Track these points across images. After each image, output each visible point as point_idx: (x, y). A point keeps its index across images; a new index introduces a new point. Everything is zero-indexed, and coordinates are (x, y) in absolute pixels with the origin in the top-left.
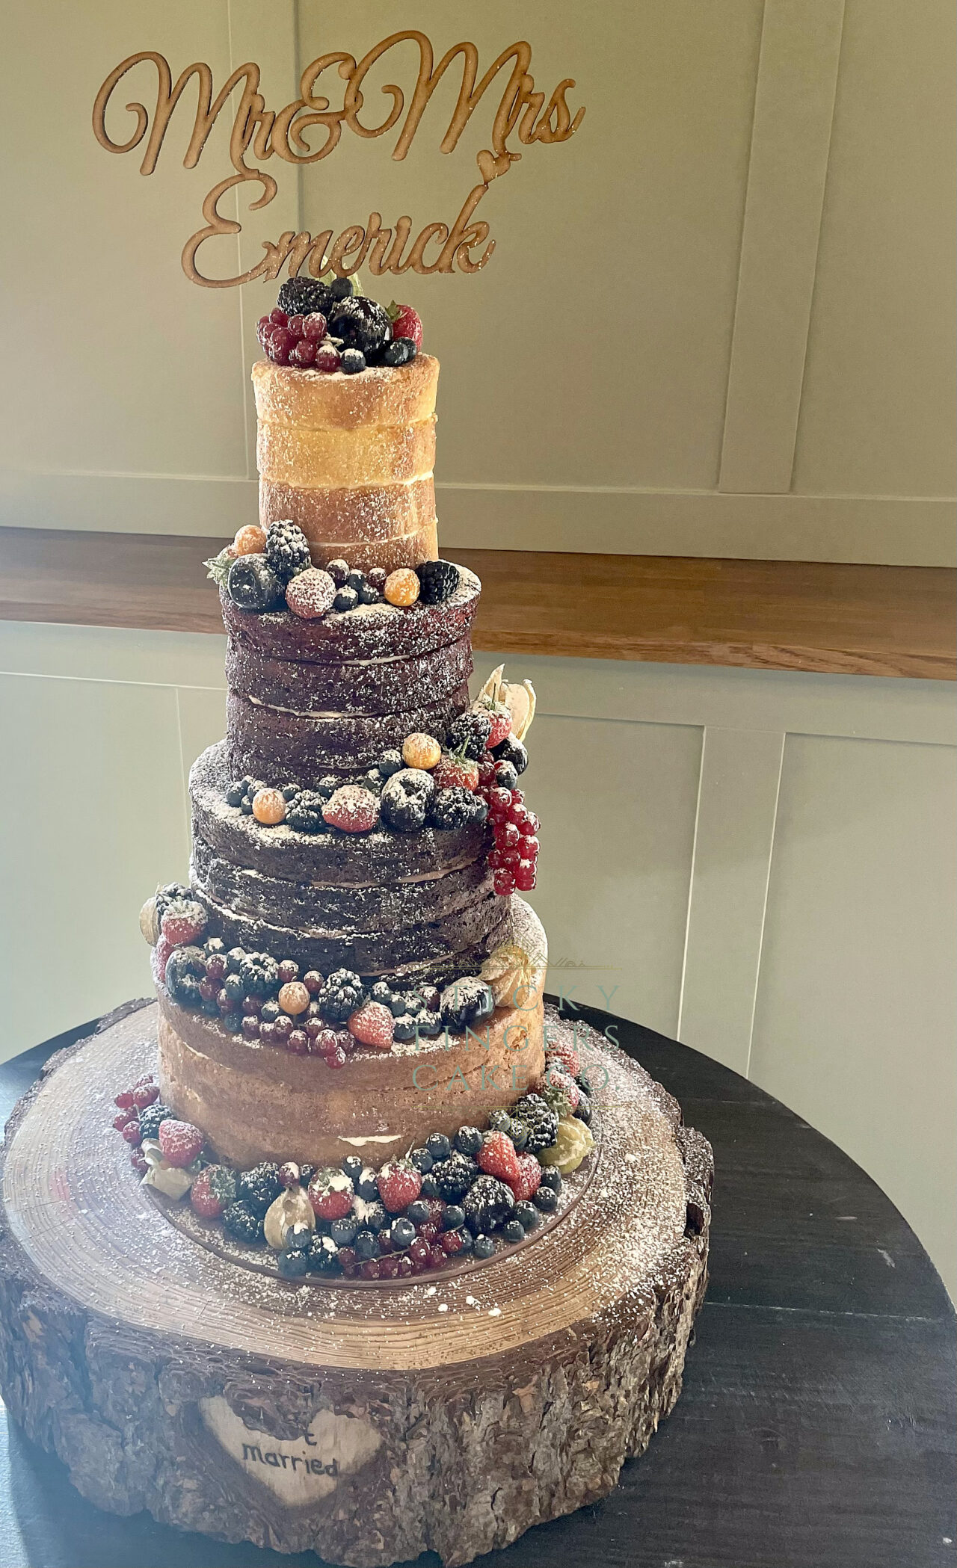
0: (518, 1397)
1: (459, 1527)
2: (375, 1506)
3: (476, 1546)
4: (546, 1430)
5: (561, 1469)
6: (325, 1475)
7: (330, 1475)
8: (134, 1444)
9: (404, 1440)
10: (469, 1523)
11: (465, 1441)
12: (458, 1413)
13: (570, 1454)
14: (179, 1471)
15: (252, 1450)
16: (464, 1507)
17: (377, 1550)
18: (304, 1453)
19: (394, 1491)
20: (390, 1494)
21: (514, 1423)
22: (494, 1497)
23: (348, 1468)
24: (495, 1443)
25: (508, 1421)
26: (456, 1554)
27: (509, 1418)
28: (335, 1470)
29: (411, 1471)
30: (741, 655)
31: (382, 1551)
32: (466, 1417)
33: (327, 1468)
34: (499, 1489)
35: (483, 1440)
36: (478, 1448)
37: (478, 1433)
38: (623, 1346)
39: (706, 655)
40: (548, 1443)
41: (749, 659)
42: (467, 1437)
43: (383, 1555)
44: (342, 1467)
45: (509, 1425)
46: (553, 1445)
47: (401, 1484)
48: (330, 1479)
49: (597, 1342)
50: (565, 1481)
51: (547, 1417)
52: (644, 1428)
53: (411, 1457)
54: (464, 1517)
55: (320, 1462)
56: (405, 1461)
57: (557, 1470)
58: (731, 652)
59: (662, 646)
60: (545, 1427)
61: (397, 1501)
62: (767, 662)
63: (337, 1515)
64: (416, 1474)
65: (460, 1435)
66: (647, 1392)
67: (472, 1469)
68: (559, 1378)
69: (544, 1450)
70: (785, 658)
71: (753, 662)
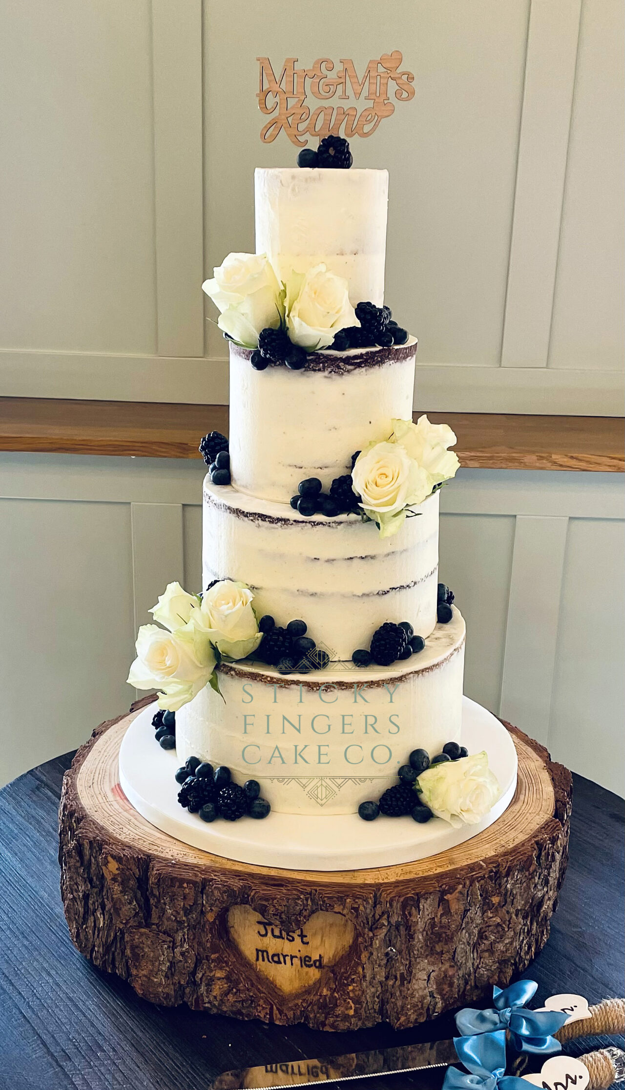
0: (448, 901)
1: (405, 998)
2: (350, 979)
3: (416, 1014)
4: (464, 931)
5: (473, 964)
6: (314, 968)
7: (316, 967)
8: (182, 946)
9: (371, 930)
10: (412, 994)
11: (412, 929)
12: (408, 908)
13: (479, 952)
14: (213, 964)
15: (261, 953)
16: (409, 982)
17: (349, 1015)
18: (299, 951)
19: (363, 969)
20: (360, 969)
21: (445, 920)
22: (429, 977)
23: (329, 961)
24: (431, 934)
25: (440, 918)
26: (403, 1019)
27: (442, 915)
28: (320, 964)
29: (375, 953)
30: (544, 461)
31: (353, 1016)
32: (414, 910)
33: (315, 962)
34: (433, 971)
35: (424, 930)
36: (420, 937)
37: (421, 925)
38: (516, 874)
39: (522, 462)
40: (465, 941)
41: (551, 464)
42: (414, 926)
43: (353, 1020)
44: (325, 961)
45: (441, 921)
46: (469, 944)
47: (367, 964)
48: (317, 970)
49: (499, 870)
50: (475, 973)
51: (466, 920)
52: (526, 948)
53: (376, 943)
54: (409, 990)
55: (310, 958)
56: (371, 945)
57: (470, 964)
58: (538, 460)
60: (463, 928)
61: (364, 976)
62: (561, 466)
63: (322, 992)
64: (378, 957)
65: (409, 924)
66: (529, 919)
67: (415, 952)
68: (474, 890)
69: (463, 946)
70: (573, 463)
71: (552, 465)
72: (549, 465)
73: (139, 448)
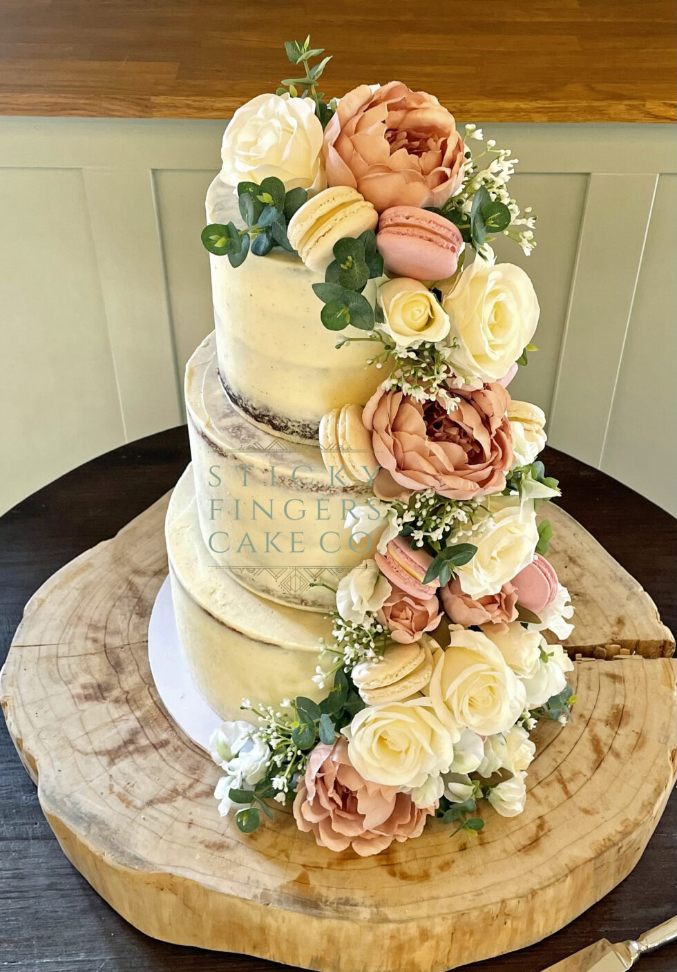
30: (634, 112)
39: (603, 113)
41: (643, 115)
58: (627, 110)
59: (566, 107)
62: (656, 117)
70: (671, 112)
71: (644, 117)
72: (641, 116)
73: (84, 106)
